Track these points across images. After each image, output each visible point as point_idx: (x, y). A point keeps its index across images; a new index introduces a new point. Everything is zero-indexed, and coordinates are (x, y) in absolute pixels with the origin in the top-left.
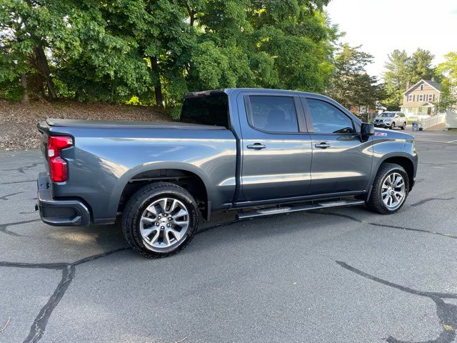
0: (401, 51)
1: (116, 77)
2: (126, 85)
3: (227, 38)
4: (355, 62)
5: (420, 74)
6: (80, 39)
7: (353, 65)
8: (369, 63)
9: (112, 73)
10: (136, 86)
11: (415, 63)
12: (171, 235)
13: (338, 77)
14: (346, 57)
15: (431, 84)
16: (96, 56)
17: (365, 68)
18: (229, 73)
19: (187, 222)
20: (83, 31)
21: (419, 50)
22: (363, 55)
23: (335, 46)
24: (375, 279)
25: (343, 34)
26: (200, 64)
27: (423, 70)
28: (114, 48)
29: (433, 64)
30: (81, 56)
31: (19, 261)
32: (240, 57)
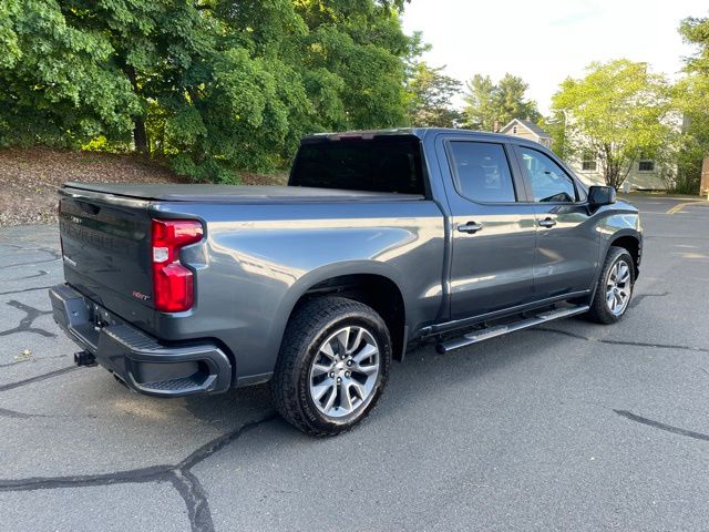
0: (484, 77)
1: (82, 102)
2: (97, 117)
3: (265, 41)
4: (436, 90)
5: (510, 110)
6: (17, 33)
7: (435, 95)
8: (456, 93)
9: (76, 96)
10: (116, 119)
11: (502, 95)
12: (353, 391)
13: (414, 113)
14: (424, 83)
15: (527, 124)
16: (48, 65)
17: (451, 99)
18: (276, 105)
19: (376, 366)
20: (22, 19)
21: (507, 76)
22: (447, 80)
23: (409, 65)
24: (692, 434)
25: (428, 47)
26: (231, 85)
27: (514, 105)
28: (83, 53)
29: (526, 98)
30: (19, 64)
31: (65, 472)
32: (291, 78)
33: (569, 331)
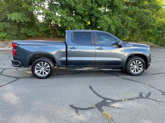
33: (113, 73)
